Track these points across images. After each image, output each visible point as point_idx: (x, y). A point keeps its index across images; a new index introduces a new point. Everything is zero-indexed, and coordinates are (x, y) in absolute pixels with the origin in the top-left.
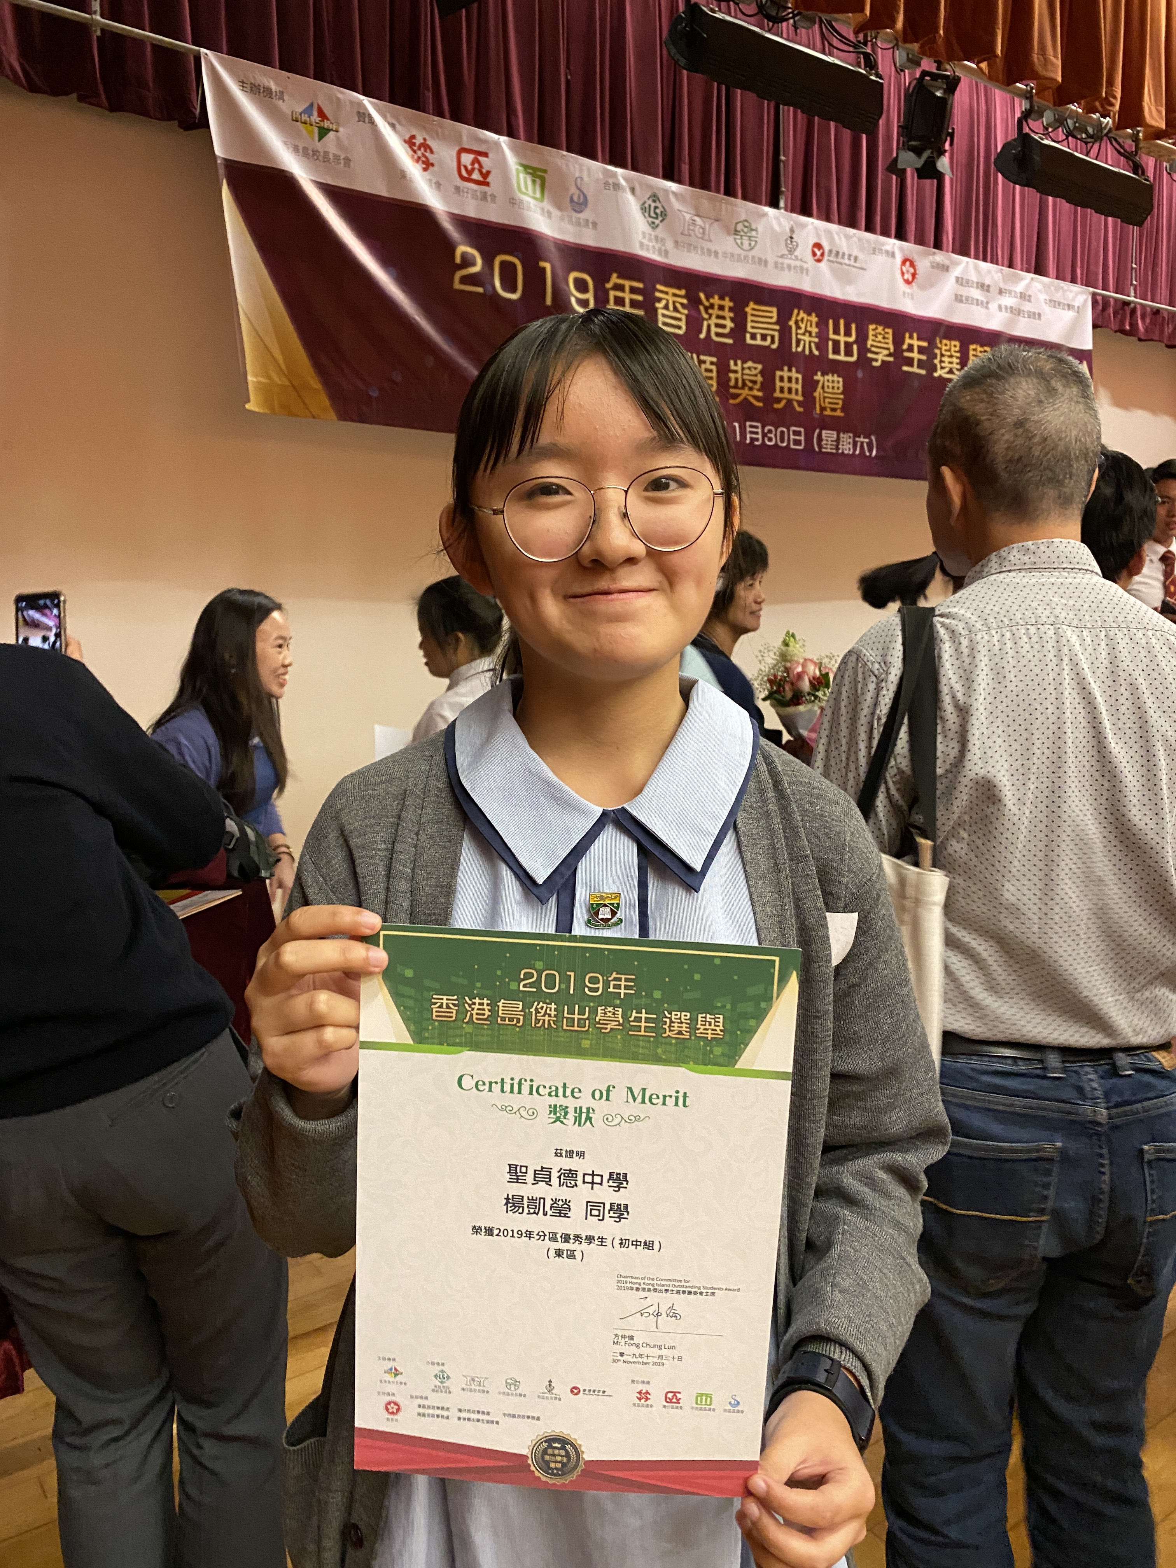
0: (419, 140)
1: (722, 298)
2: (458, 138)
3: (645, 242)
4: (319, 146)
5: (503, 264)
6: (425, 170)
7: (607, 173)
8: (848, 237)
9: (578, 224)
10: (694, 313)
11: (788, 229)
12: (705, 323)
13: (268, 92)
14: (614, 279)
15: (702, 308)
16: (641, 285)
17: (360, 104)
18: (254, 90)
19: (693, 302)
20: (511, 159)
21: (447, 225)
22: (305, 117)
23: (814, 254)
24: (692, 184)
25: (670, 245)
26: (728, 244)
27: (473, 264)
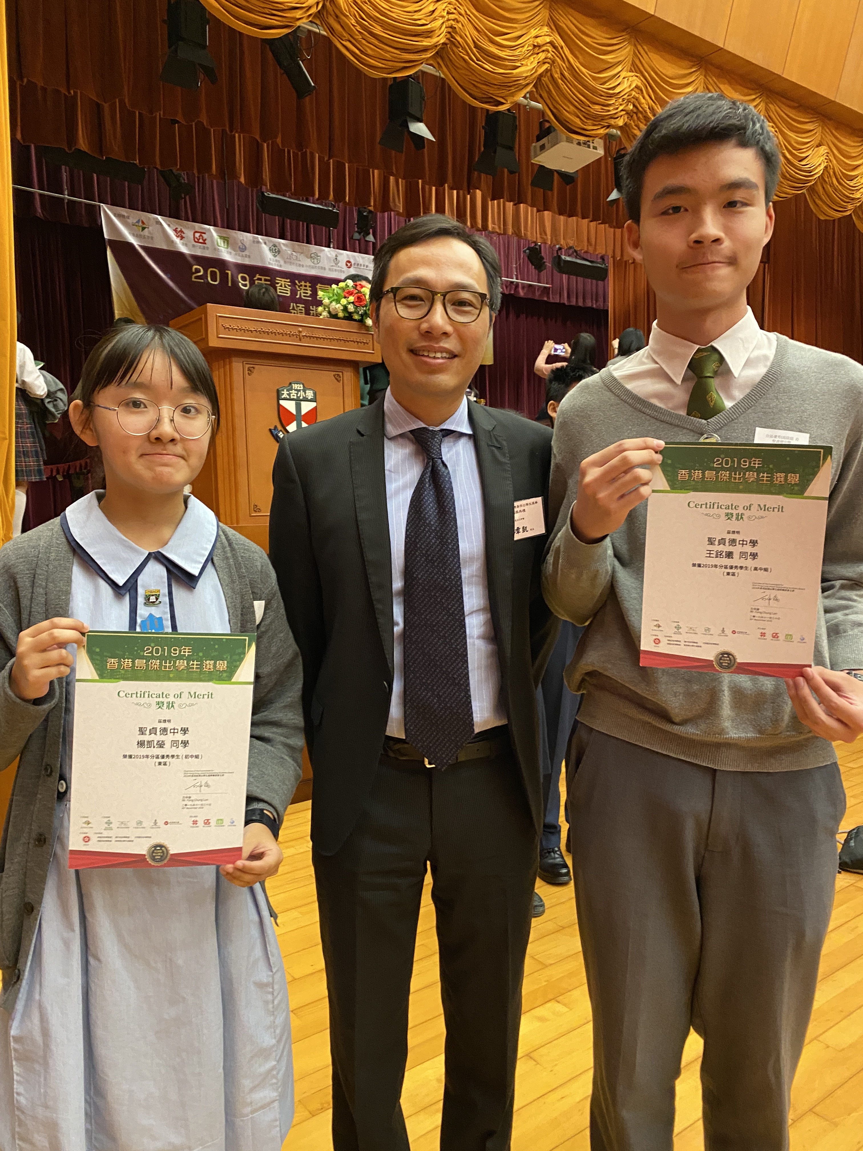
0: (179, 230)
1: (305, 282)
2: (194, 227)
3: (271, 262)
4: (142, 233)
5: (211, 272)
6: (181, 239)
7: (254, 237)
8: (363, 258)
9: (242, 256)
10: (294, 288)
11: (334, 255)
12: (299, 292)
13: (123, 216)
14: (258, 276)
15: (297, 287)
16: (269, 278)
17: (157, 218)
18: (119, 216)
19: (293, 284)
20: (215, 234)
21: (190, 259)
22: (137, 224)
23: (347, 265)
24: (291, 240)
25: (282, 263)
26: (308, 262)
27: (200, 272)
